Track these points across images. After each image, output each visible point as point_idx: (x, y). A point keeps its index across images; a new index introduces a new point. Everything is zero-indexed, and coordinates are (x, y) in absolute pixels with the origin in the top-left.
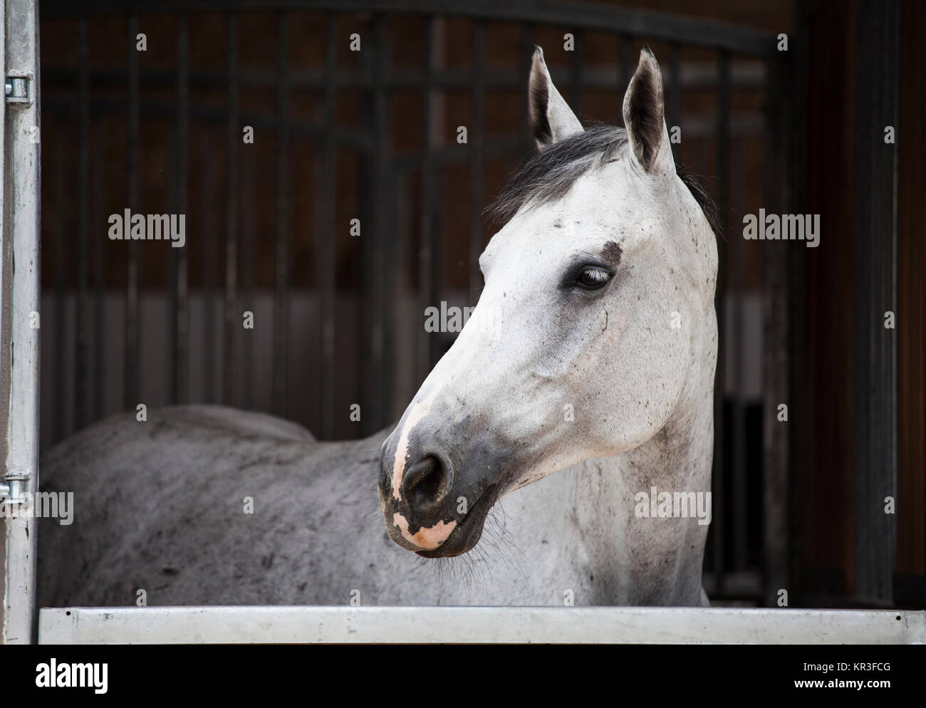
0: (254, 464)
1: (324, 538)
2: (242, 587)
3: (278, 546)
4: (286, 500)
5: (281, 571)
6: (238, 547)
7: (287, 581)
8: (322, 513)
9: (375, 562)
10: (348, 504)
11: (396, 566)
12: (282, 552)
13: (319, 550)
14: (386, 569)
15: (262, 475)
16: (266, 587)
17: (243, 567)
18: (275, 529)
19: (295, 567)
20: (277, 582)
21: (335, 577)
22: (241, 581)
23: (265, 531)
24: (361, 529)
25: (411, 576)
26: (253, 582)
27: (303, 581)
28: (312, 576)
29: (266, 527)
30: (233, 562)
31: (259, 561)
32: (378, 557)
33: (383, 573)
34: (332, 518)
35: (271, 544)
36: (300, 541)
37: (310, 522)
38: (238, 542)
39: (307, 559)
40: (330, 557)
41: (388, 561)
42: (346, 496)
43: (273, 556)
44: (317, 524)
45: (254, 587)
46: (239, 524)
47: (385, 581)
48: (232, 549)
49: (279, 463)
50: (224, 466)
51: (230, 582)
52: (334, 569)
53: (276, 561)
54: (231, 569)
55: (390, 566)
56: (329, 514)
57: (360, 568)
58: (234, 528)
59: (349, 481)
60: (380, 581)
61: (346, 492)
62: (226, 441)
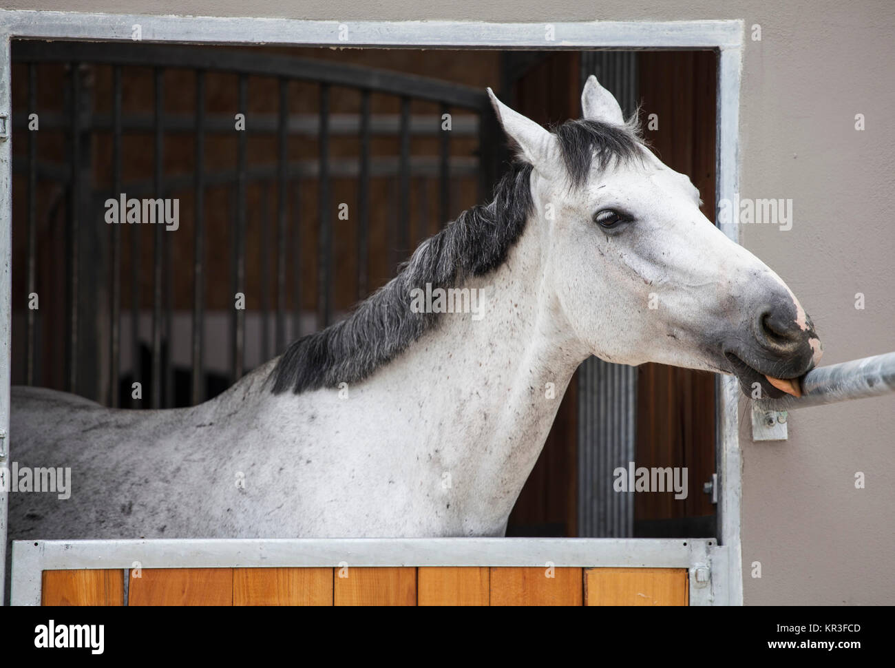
0: (95, 428)
1: (178, 488)
2: (105, 530)
3: (135, 497)
4: (135, 458)
5: (140, 516)
6: (97, 497)
7: (146, 524)
8: (172, 468)
9: (232, 507)
10: (195, 461)
11: (251, 511)
12: (140, 501)
13: (175, 498)
14: (243, 512)
15: (106, 437)
16: (127, 529)
17: (104, 514)
18: (129, 482)
19: (154, 513)
20: (137, 525)
21: (193, 520)
22: (103, 525)
23: (120, 484)
24: (214, 481)
25: (268, 518)
26: (115, 526)
27: (163, 524)
28: (171, 520)
29: (121, 481)
30: (94, 509)
31: (119, 509)
32: (235, 503)
33: (240, 516)
34: (182, 472)
35: (127, 494)
36: (155, 491)
37: (162, 476)
38: (97, 492)
39: (163, 506)
40: (187, 504)
41: (244, 506)
42: (191, 455)
43: (131, 505)
44: (169, 478)
45: (116, 530)
46: (95, 477)
47: (242, 522)
48: (92, 498)
49: (119, 427)
50: (67, 430)
51: (93, 526)
52: (192, 514)
53: (135, 508)
54: (93, 516)
55: (246, 510)
56: (178, 469)
57: (217, 512)
58: (91, 481)
59: (190, 442)
60: (238, 522)
61: (190, 451)
62: (65, 411)
